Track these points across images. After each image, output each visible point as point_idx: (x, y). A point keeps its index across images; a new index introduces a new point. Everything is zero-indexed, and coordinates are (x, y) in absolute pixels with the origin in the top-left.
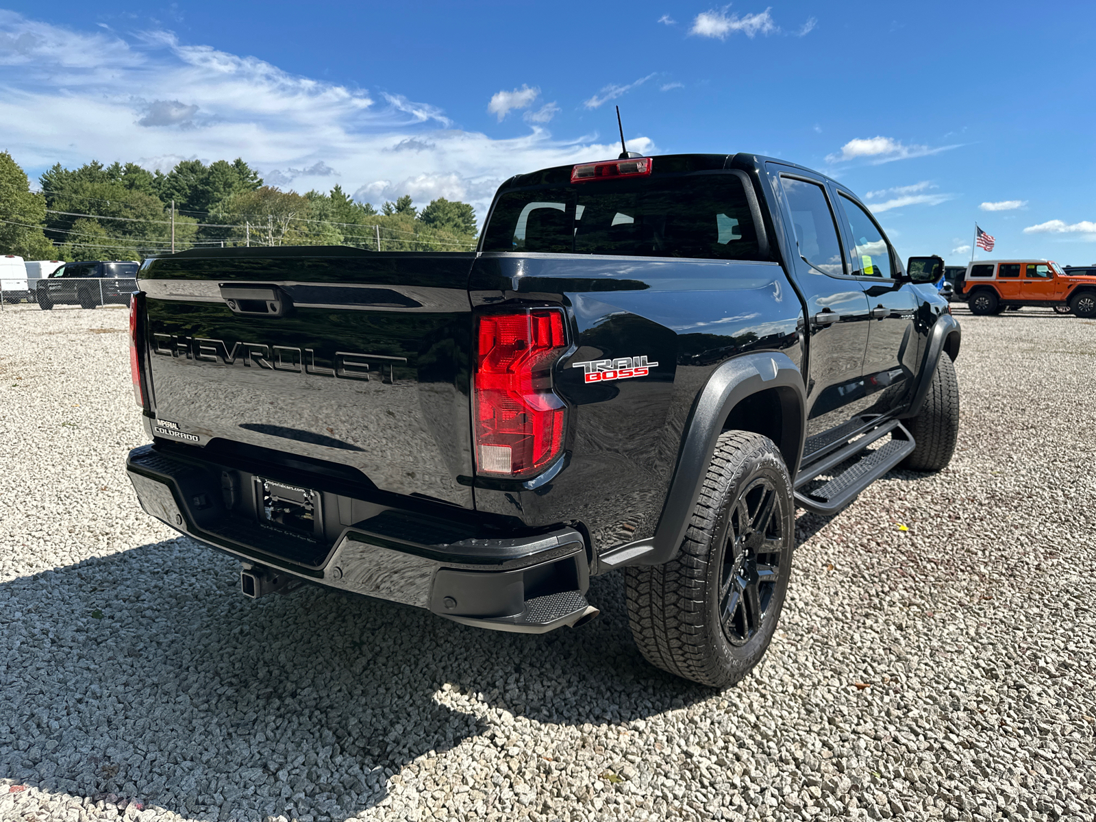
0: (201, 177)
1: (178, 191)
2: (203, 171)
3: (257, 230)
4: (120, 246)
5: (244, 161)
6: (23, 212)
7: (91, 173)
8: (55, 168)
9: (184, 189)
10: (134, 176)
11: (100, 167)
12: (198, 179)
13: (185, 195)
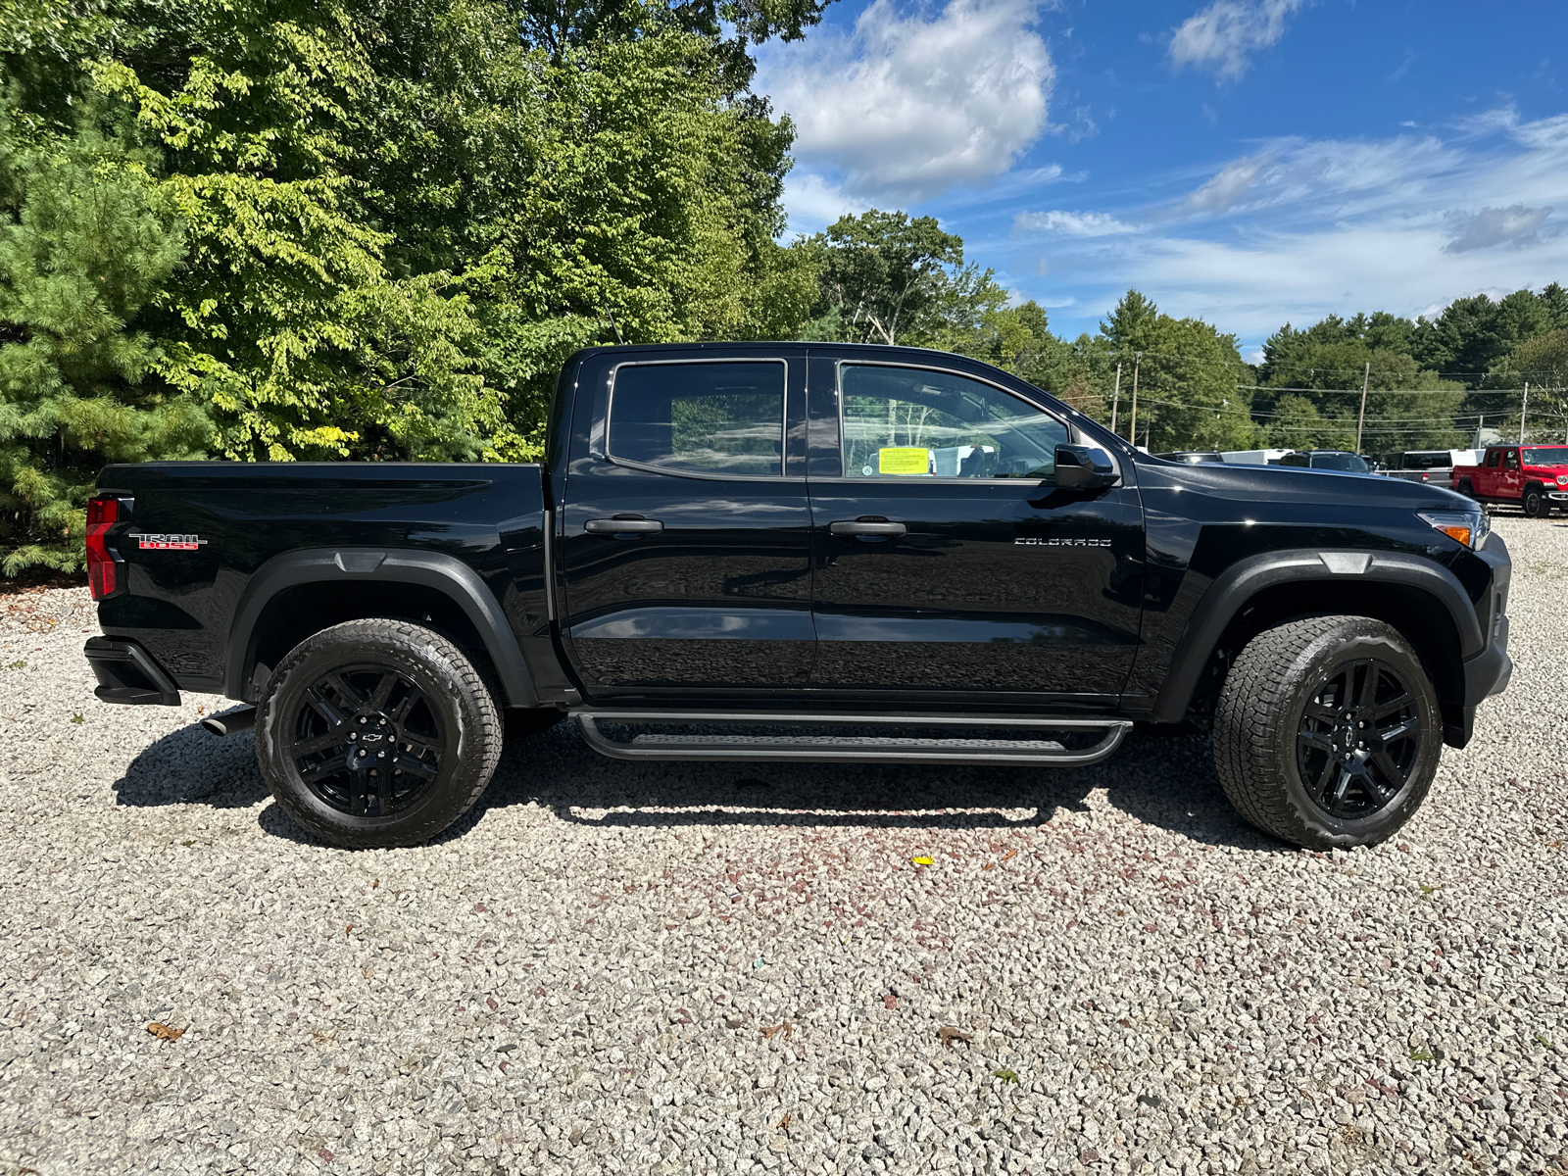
0: (1484, 319)
1: (1446, 344)
2: (1490, 309)
3: (1552, 394)
4: (1333, 428)
5: (1562, 286)
6: (1208, 392)
7: (1326, 333)
8: (1283, 330)
9: (1454, 340)
10: (1381, 329)
11: (1338, 323)
12: (1480, 322)
13: (1456, 350)
